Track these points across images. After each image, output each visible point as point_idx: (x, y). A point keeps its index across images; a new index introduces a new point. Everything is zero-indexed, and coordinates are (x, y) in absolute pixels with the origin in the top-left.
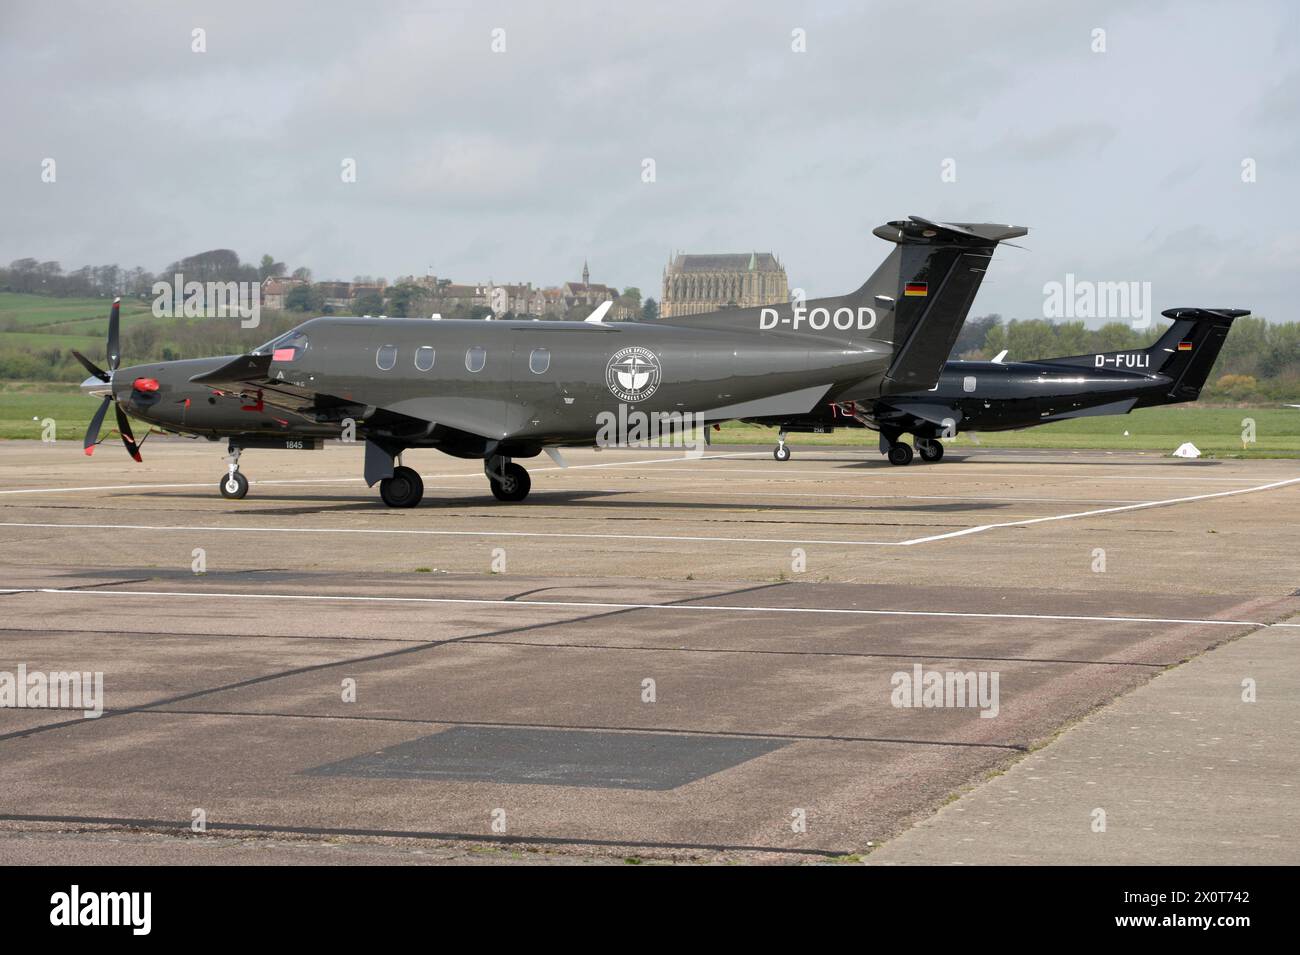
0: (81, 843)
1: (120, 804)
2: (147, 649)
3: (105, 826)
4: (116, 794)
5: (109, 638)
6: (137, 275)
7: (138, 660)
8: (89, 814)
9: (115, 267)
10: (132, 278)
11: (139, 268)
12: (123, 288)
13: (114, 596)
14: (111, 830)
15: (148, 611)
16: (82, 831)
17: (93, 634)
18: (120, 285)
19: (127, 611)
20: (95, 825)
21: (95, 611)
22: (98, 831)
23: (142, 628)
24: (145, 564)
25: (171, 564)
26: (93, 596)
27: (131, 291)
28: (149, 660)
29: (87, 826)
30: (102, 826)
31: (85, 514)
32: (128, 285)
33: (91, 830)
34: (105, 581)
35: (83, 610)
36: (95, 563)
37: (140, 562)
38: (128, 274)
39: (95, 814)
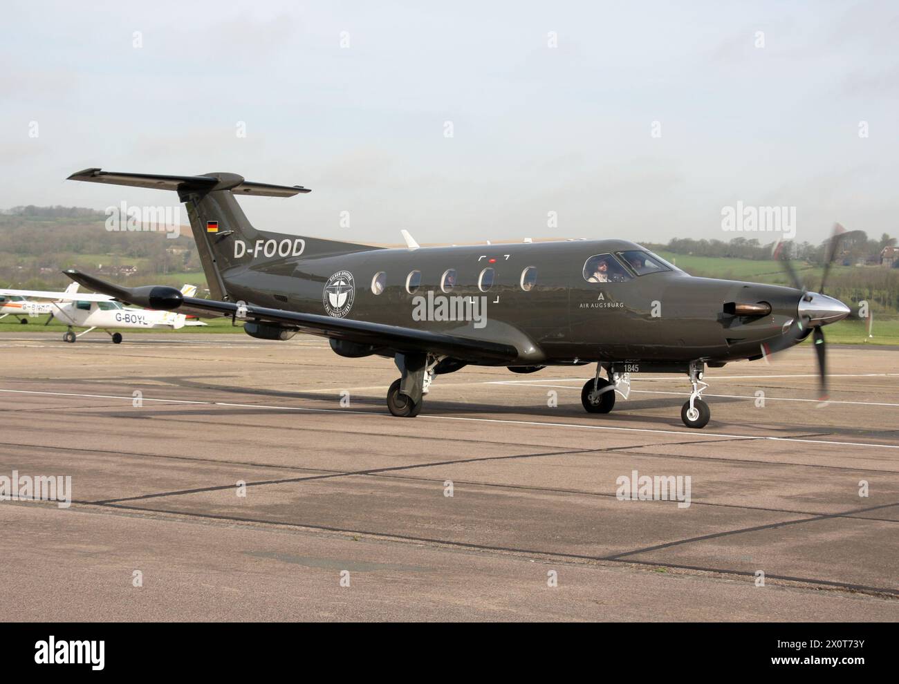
0: (821, 596)
1: (841, 574)
2: (839, 478)
3: (834, 587)
4: (837, 567)
5: (815, 470)
6: (804, 247)
7: (835, 484)
8: (823, 579)
9: (791, 241)
10: (801, 248)
11: (805, 242)
12: (796, 254)
13: (813, 444)
14: (837, 590)
15: (835, 454)
16: (820, 589)
17: (805, 467)
18: (794, 253)
19: (822, 453)
20: (827, 586)
21: (804, 452)
22: (829, 590)
23: (835, 465)
24: (826, 424)
25: (842, 425)
26: (800, 443)
27: (800, 256)
28: (842, 485)
29: (822, 586)
30: (831, 587)
31: (785, 392)
32: (798, 252)
33: (826, 589)
34: (805, 434)
35: (796, 451)
36: (795, 422)
37: (824, 423)
38: (799, 246)
39: (827, 579)
